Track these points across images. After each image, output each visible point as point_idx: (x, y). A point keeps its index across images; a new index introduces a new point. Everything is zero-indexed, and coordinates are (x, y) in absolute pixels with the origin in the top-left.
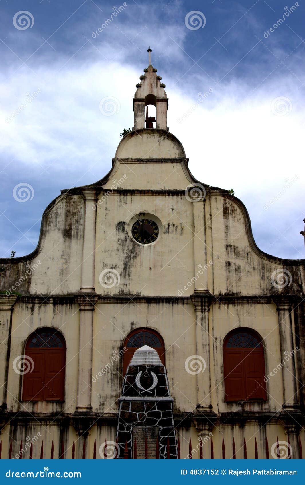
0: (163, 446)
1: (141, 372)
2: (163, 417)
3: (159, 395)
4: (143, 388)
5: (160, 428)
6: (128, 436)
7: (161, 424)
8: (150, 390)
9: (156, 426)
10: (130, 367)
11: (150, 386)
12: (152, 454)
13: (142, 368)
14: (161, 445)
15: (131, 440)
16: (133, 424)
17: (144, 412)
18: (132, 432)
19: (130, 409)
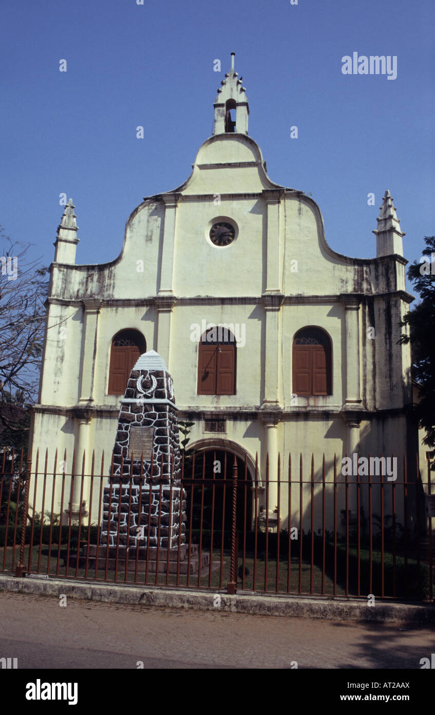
0: (157, 445)
1: (143, 376)
2: (158, 418)
3: (157, 397)
4: (143, 391)
5: (155, 429)
6: (126, 436)
7: (155, 425)
8: (149, 393)
9: (152, 427)
10: (133, 371)
11: (149, 388)
12: (146, 452)
13: (144, 372)
14: (154, 444)
15: (128, 439)
16: (132, 424)
17: (142, 414)
18: (129, 432)
19: (130, 410)
